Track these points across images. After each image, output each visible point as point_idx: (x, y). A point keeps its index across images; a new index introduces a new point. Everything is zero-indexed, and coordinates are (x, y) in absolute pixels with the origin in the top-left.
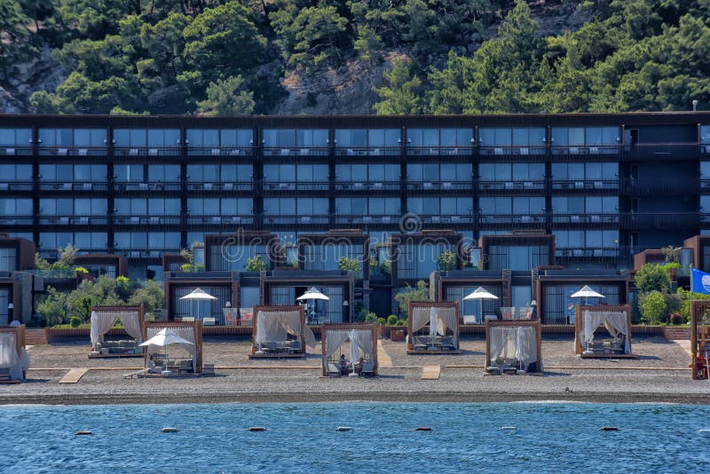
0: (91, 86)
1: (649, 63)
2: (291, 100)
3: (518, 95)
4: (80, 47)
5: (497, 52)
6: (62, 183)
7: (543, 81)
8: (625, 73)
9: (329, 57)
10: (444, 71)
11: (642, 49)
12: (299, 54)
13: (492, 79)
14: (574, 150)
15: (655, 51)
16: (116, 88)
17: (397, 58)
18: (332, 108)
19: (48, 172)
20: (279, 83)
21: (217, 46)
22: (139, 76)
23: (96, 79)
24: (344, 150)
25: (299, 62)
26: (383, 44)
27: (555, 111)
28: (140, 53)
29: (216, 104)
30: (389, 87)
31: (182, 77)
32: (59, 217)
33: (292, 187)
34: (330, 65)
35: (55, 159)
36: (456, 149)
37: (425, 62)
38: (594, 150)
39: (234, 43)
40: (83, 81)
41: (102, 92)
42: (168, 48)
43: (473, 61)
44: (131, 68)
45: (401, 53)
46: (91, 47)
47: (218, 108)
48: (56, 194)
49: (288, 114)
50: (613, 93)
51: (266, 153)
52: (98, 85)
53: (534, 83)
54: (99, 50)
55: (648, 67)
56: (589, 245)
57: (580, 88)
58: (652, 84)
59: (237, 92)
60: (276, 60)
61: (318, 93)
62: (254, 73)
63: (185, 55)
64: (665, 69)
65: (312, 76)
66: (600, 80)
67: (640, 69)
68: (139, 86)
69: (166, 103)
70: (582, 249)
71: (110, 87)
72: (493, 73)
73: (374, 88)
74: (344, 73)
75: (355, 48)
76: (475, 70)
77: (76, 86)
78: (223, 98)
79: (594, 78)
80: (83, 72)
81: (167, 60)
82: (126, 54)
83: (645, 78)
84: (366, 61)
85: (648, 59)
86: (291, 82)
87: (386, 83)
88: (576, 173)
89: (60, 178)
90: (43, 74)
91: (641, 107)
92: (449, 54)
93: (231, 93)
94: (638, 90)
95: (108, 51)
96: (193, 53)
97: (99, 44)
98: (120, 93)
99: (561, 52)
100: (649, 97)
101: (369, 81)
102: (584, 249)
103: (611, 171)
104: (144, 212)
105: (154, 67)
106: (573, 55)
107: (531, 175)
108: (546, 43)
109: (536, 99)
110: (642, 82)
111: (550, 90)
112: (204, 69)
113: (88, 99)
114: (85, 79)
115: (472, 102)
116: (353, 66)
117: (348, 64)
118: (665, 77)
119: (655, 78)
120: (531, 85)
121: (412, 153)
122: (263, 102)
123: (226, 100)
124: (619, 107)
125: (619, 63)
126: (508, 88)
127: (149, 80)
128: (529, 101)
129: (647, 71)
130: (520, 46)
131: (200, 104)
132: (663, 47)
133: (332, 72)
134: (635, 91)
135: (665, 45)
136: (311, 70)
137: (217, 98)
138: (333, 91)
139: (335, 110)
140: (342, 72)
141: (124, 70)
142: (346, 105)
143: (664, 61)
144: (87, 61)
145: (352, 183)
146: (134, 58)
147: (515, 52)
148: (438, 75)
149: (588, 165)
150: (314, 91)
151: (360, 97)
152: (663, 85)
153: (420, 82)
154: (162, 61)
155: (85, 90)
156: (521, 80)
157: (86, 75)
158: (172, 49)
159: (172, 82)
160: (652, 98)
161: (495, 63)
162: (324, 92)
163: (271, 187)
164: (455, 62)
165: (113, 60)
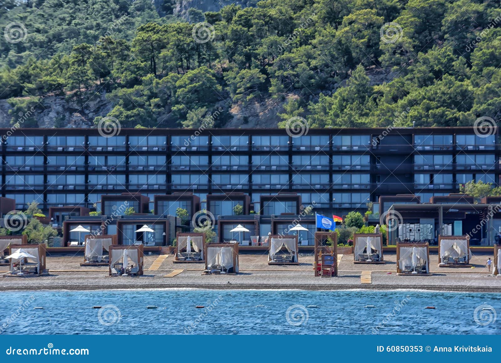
0: (126, 113)
1: (425, 101)
2: (234, 121)
3: (354, 118)
4: (121, 92)
5: (345, 94)
6: (59, 167)
7: (370, 110)
8: (413, 106)
9: (255, 97)
10: (317, 104)
11: (421, 93)
12: (239, 95)
13: (342, 108)
14: (344, 148)
15: (429, 94)
16: (139, 114)
17: (292, 97)
18: (257, 125)
19: (52, 160)
20: (228, 111)
21: (195, 91)
22: (152, 107)
23: (129, 110)
24: (217, 147)
25: (240, 99)
26: (285, 90)
27: (374, 127)
28: (153, 95)
29: (191, 123)
30: (286, 113)
31: (174, 108)
32: (58, 186)
33: (187, 169)
34: (256, 101)
35: (56, 153)
36: (279, 148)
37: (308, 99)
38: (356, 148)
39: (203, 89)
40: (121, 111)
41: (131, 117)
42: (168, 92)
43: (333, 99)
44: (148, 103)
45: (295, 94)
46: (127, 92)
47: (193, 125)
48: (57, 172)
49: (233, 128)
50: (406, 117)
51: (173, 150)
52: (129, 113)
53: (366, 111)
54: (130, 93)
55: (424, 103)
56: (353, 201)
57: (389, 114)
58: (427, 112)
59: (204, 116)
60: (228, 99)
61: (249, 116)
62: (214, 106)
63: (177, 96)
64: (434, 104)
65: (246, 107)
66: (399, 109)
67: (420, 104)
68: (152, 113)
69: (167, 122)
70: (350, 204)
71: (135, 114)
72: (342, 105)
73: (278, 114)
74: (264, 105)
75: (270, 91)
76: (333, 104)
77: (117, 113)
78: (195, 119)
79: (396, 109)
80: (122, 106)
81: (168, 99)
82: (145, 96)
83: (422, 108)
84: (276, 99)
85: (424, 98)
86: (235, 110)
87: (284, 111)
88: (346, 161)
89: (59, 164)
90: (102, 107)
91: (421, 125)
92: (320, 95)
93: (200, 117)
94: (418, 115)
95: (136, 94)
96: (181, 94)
97: (130, 90)
98: (141, 117)
99: (381, 94)
100: (424, 119)
101: (277, 110)
102: (351, 204)
103: (366, 160)
104: (105, 183)
105: (160, 103)
106: (387, 96)
107: (321, 161)
108: (372, 89)
109: (363, 120)
110: (421, 111)
111: (373, 115)
112: (187, 103)
113: (124, 120)
114: (122, 109)
115: (331, 121)
116: (269, 102)
117: (267, 100)
118: (433, 109)
119: (428, 109)
120: (363, 113)
121: (255, 150)
122: (219, 121)
123: (197, 121)
124: (408, 125)
125: (410, 100)
126: (348, 114)
127: (157, 110)
128: (360, 121)
129: (423, 105)
130: (359, 91)
131: (183, 123)
132: (432, 92)
133: (257, 105)
134: (416, 116)
135: (434, 91)
136: (245, 104)
137: (192, 119)
138: (257, 116)
139: (258, 126)
140: (263, 105)
141: (144, 105)
142: (265, 123)
143: (434, 100)
144: (124, 100)
145: (221, 166)
146: (150, 98)
147: (356, 94)
148: (313, 106)
149: (353, 157)
150: (247, 116)
151: (272, 119)
152: (431, 113)
153: (303, 110)
154: (165, 99)
155: (122, 115)
156: (357, 110)
157: (123, 108)
158: (170, 93)
159: (170, 111)
160: (426, 120)
161: (344, 100)
162: (252, 116)
163: (176, 168)
164: (323, 100)
165: (138, 99)
